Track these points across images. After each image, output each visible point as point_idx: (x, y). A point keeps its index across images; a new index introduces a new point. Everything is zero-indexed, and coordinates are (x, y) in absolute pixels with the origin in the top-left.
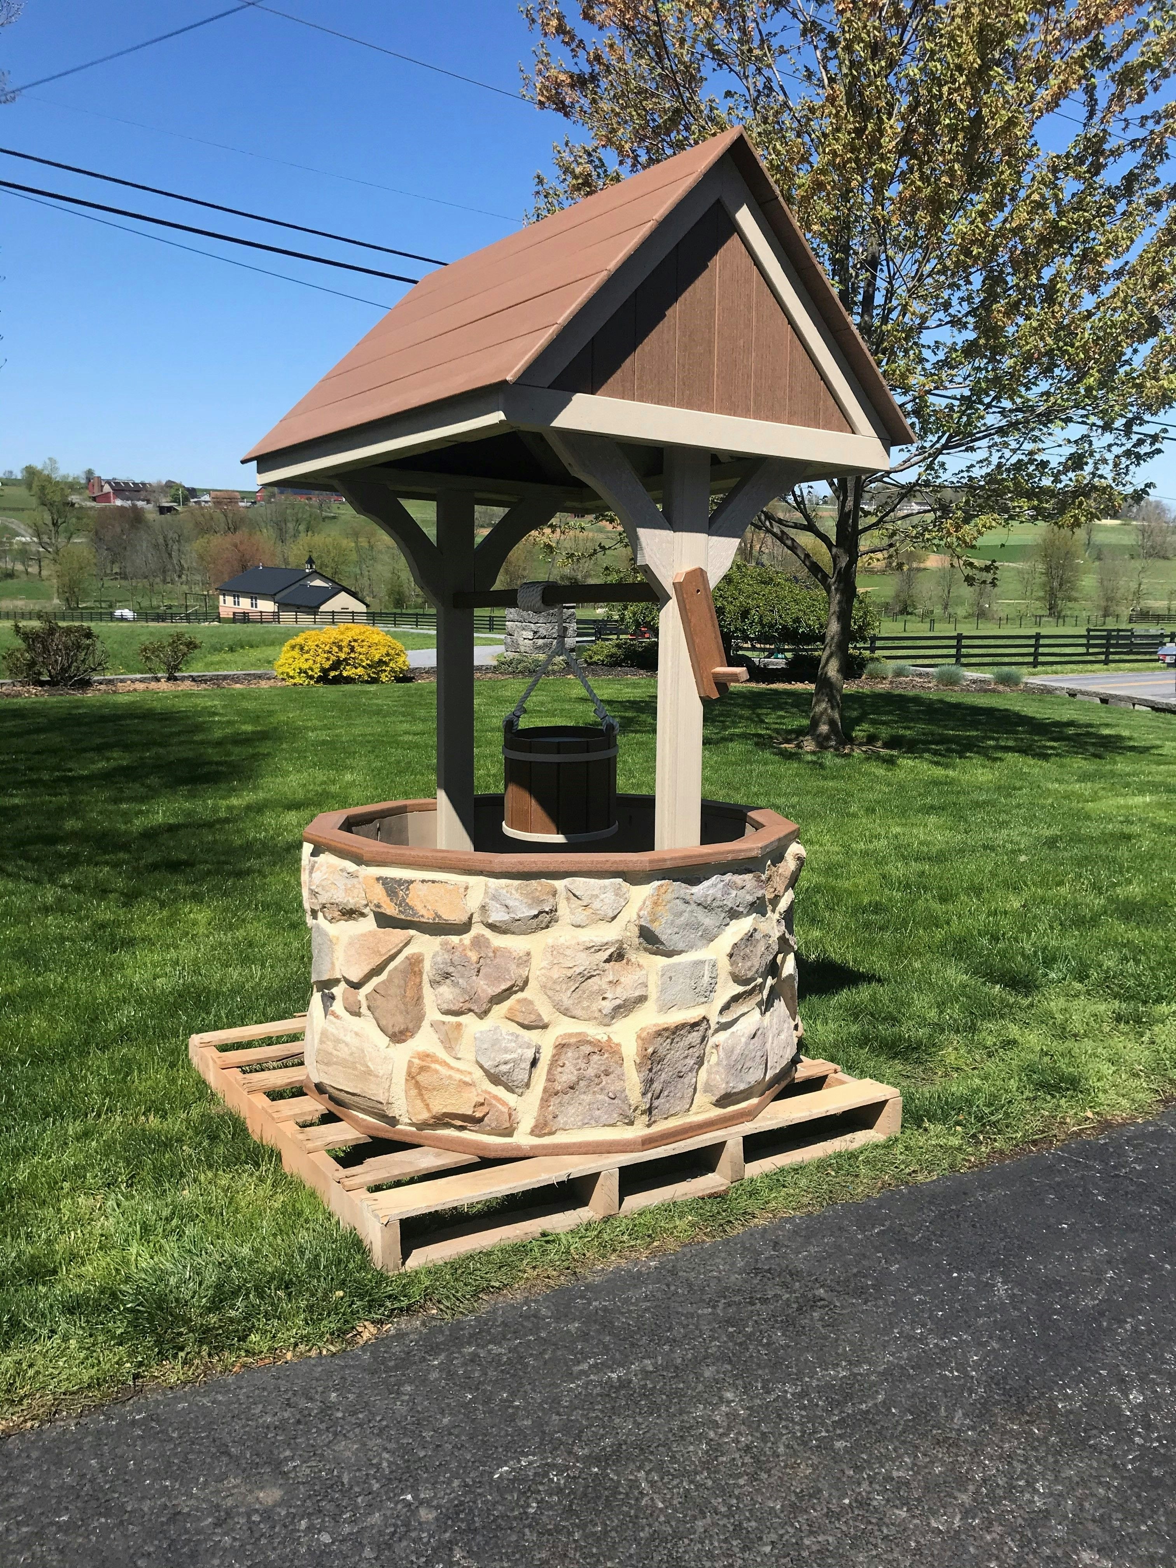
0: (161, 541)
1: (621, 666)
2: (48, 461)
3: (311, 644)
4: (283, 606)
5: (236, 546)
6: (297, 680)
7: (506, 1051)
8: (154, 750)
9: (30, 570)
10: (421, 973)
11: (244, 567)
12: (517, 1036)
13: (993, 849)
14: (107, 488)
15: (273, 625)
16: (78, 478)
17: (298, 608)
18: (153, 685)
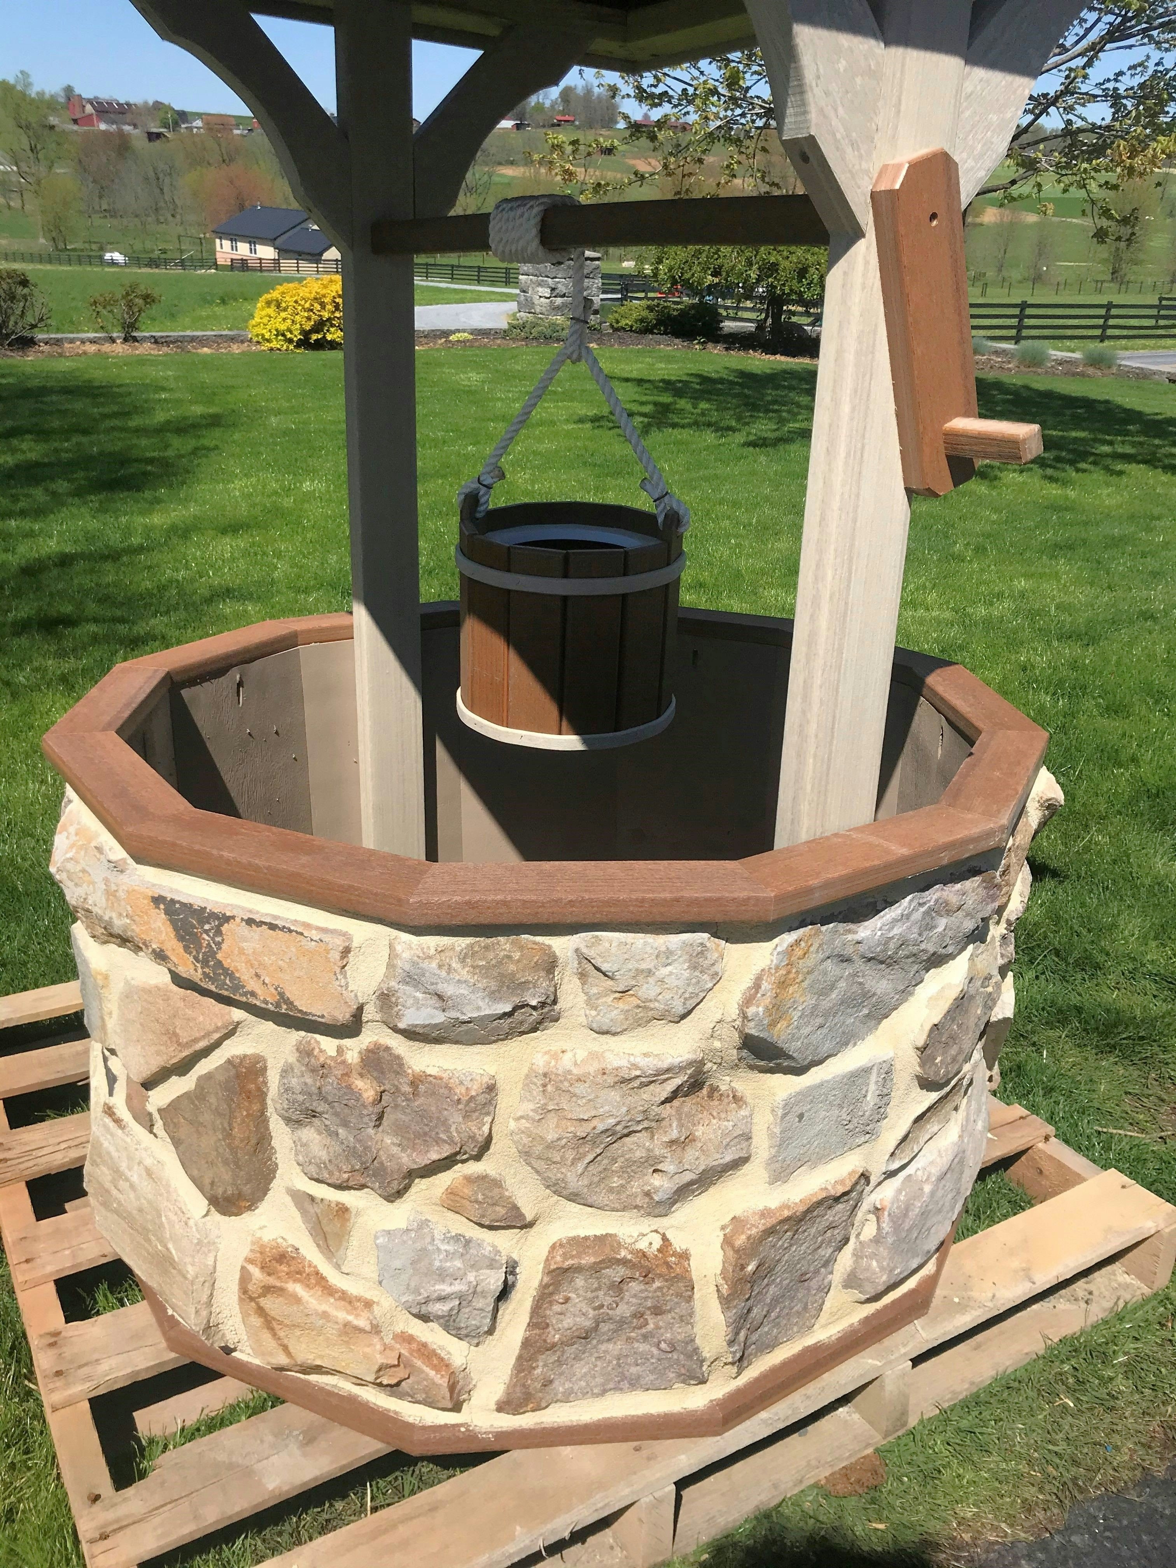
0: (151, 174)
1: (652, 333)
2: (20, 75)
3: (289, 300)
4: (284, 252)
5: (231, 182)
6: (274, 344)
7: (442, 1275)
8: (75, 439)
9: (12, 204)
10: (261, 1095)
11: (242, 207)
12: (468, 1242)
13: (1152, 617)
14: (89, 109)
15: (273, 274)
16: (57, 95)
17: (300, 255)
18: (107, 347)
